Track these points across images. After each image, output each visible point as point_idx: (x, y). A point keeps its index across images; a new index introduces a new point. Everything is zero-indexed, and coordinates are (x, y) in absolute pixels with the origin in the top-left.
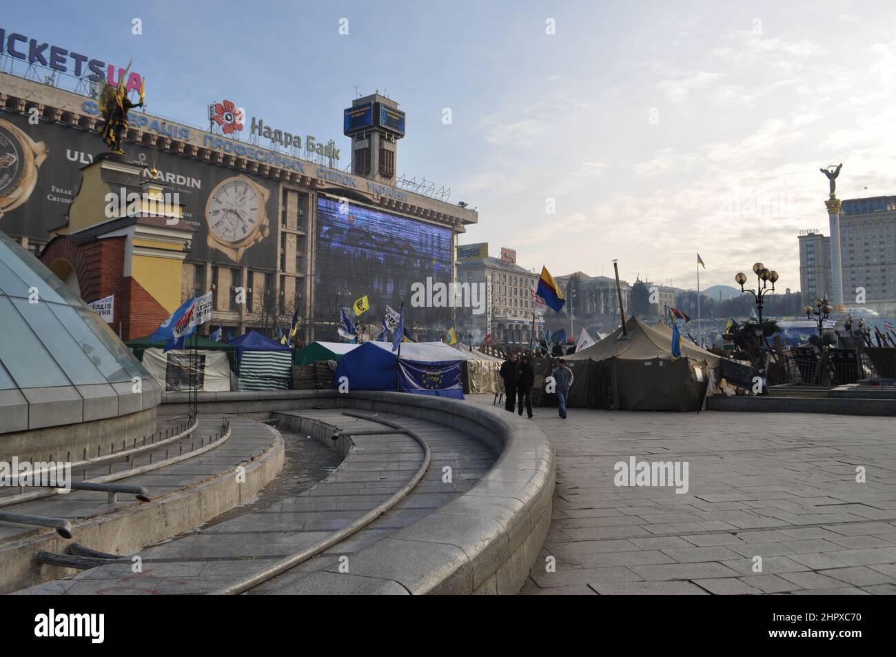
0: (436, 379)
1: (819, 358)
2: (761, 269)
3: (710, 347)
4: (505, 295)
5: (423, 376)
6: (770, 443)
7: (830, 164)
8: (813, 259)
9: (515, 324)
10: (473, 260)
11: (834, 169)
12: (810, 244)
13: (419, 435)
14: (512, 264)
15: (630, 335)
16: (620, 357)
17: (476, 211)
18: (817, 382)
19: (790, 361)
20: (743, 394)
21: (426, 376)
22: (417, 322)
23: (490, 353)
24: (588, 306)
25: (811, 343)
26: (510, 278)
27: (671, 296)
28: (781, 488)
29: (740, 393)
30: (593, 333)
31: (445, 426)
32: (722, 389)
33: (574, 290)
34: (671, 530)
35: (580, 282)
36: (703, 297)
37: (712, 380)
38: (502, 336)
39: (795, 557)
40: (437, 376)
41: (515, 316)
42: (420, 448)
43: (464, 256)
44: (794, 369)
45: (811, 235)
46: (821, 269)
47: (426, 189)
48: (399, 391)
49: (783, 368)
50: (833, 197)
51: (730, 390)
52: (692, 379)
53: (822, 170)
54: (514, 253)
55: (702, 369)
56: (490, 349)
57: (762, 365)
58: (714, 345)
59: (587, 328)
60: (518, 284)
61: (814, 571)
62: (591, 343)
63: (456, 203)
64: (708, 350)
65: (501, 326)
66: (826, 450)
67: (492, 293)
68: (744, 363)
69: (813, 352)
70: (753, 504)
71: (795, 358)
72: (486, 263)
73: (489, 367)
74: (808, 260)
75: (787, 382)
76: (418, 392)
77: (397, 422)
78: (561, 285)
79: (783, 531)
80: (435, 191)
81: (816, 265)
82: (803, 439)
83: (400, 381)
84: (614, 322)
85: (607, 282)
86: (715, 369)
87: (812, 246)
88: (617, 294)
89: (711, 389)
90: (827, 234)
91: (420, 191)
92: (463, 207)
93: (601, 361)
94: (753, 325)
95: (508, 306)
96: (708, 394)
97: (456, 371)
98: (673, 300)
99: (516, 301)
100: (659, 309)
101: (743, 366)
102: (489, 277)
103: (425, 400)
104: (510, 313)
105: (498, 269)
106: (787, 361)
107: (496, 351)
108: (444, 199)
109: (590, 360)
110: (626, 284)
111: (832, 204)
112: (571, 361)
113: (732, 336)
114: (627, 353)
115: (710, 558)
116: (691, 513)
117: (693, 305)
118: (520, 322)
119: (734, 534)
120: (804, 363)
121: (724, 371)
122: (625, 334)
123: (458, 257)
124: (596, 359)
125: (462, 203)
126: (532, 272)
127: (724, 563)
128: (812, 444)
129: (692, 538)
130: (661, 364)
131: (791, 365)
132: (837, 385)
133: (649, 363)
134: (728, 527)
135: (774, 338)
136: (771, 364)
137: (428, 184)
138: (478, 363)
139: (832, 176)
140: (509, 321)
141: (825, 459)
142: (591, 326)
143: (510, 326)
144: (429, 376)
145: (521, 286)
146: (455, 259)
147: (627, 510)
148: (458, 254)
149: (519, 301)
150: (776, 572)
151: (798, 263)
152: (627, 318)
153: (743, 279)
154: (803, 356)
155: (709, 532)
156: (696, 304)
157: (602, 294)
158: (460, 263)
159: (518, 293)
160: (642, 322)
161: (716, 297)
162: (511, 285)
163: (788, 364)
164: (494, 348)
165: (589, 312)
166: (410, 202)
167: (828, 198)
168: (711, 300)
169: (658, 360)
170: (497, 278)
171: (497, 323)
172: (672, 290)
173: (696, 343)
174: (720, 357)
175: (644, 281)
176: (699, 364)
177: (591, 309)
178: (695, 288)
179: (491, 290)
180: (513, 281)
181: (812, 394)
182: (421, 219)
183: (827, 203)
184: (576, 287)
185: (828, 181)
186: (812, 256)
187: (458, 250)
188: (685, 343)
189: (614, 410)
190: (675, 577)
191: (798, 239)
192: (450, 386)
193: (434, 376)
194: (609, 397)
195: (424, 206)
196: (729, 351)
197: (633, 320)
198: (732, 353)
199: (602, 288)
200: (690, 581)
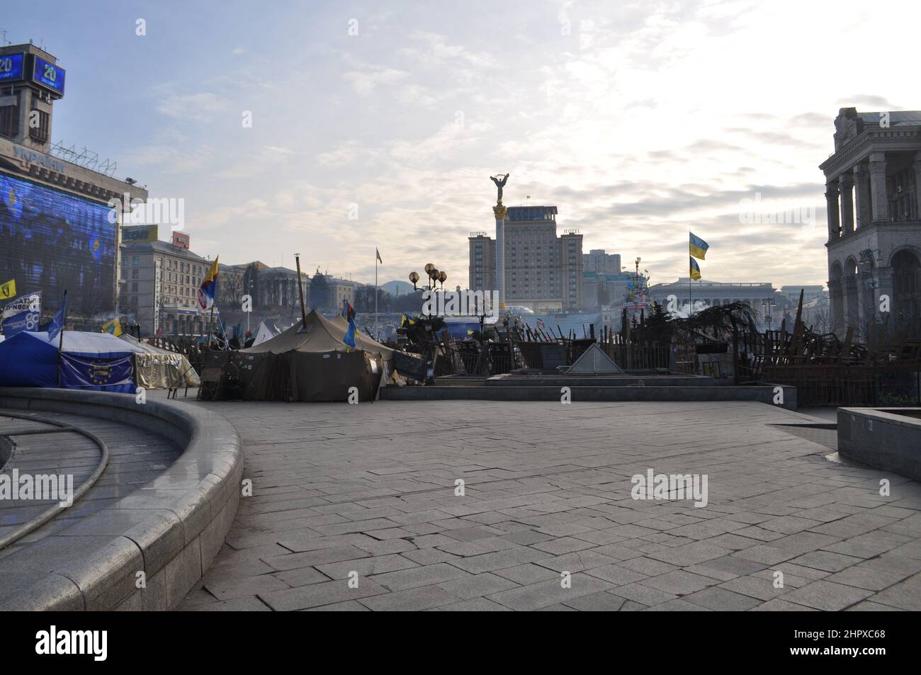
0: (105, 373)
1: (480, 351)
2: (432, 269)
3: (385, 341)
4: (176, 283)
5: (90, 370)
6: (432, 426)
7: (499, 173)
8: (481, 260)
9: (186, 315)
10: (141, 243)
11: (502, 178)
12: (479, 245)
13: (91, 432)
14: (185, 250)
15: (309, 328)
16: (299, 350)
17: (146, 189)
18: (478, 373)
19: (456, 355)
20: (413, 384)
21: (93, 370)
22: (71, 311)
23: (161, 346)
24: (266, 298)
25: (474, 337)
26: (182, 265)
27: (349, 289)
28: (438, 461)
29: (410, 383)
30: (270, 326)
31: (118, 422)
32: (394, 380)
33: (252, 281)
34: (346, 498)
35: (258, 272)
36: (380, 292)
37: (386, 371)
38: (171, 328)
39: (444, 509)
40: (106, 370)
41: (186, 306)
42: (94, 444)
43: (129, 238)
44: (459, 363)
45: (480, 237)
46: (488, 269)
47: (87, 160)
48: (61, 387)
49: (449, 360)
50: (500, 203)
51: (401, 381)
52: (367, 371)
53: (492, 178)
54: (187, 237)
55: (377, 361)
56: (160, 341)
57: (430, 358)
58: (389, 338)
59: (265, 320)
60: (191, 272)
61: (457, 517)
62: (270, 337)
63: (123, 179)
64: (383, 344)
65: (171, 316)
66: (478, 429)
67: (161, 281)
68: (415, 355)
69: (475, 346)
70: (414, 474)
71: (460, 351)
72: (155, 247)
73: (160, 361)
74: (476, 260)
75: (453, 373)
76: (83, 388)
77: (62, 420)
78: (237, 274)
79: (437, 492)
80: (98, 164)
81: (484, 265)
82: (460, 422)
83: (62, 376)
84: (292, 315)
85: (286, 274)
86: (388, 361)
87: (481, 247)
88: (297, 285)
89: (385, 380)
90: (493, 237)
91: (80, 162)
92: (130, 184)
93: (281, 354)
94: (423, 321)
95: (178, 295)
96: (382, 385)
97: (127, 364)
98: (352, 294)
99: (188, 289)
100: (338, 302)
101: (414, 358)
102: (158, 263)
103: (93, 396)
104: (181, 302)
105: (168, 255)
106: (453, 354)
107: (167, 344)
108: (109, 174)
109: (270, 352)
110: (307, 276)
111: (499, 210)
112: (251, 354)
113: (405, 330)
114: (307, 346)
115: (378, 516)
116: (364, 484)
117: (370, 299)
118: (191, 312)
119: (398, 497)
120: (467, 356)
121: (396, 363)
122: (305, 327)
123: (123, 239)
124: (276, 351)
125: (130, 180)
126: (207, 259)
127: (389, 518)
128: (467, 425)
129: (364, 503)
130: (339, 356)
131: (456, 358)
132: (492, 374)
133: (328, 356)
134: (394, 493)
135: (442, 333)
136: (439, 356)
137: (90, 155)
138: (147, 356)
139: (500, 184)
140: (180, 311)
141: (475, 436)
142: (269, 318)
143: (181, 317)
144: (96, 370)
145: (194, 274)
146: (120, 240)
147: (308, 486)
148: (122, 235)
149: (191, 290)
150: (428, 520)
151: (467, 262)
152: (307, 311)
153: (416, 278)
154: (467, 350)
155: (379, 497)
156: (374, 298)
157: (281, 286)
158: (125, 246)
159: (191, 282)
160: (322, 316)
161: (393, 293)
162: (182, 272)
163: (454, 357)
164: (164, 341)
165: (266, 304)
166: (68, 173)
167: (496, 204)
168: (388, 294)
169: (336, 352)
170: (167, 264)
171: (166, 314)
172: (351, 284)
173: (372, 337)
174: (393, 350)
175: (324, 274)
176: (374, 357)
177: (268, 300)
178: (373, 283)
179: (159, 277)
180: (185, 268)
181: (473, 383)
182: (80, 194)
183: (495, 209)
184: (254, 277)
185: (496, 188)
186: (480, 257)
187: (123, 230)
188: (360, 336)
189: (293, 401)
190: (350, 531)
191: (469, 240)
192: (120, 381)
193: (102, 370)
194: (288, 389)
195: (84, 179)
196: (402, 345)
197: (313, 313)
198: (405, 347)
199: (281, 279)
200: (361, 533)
